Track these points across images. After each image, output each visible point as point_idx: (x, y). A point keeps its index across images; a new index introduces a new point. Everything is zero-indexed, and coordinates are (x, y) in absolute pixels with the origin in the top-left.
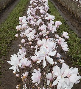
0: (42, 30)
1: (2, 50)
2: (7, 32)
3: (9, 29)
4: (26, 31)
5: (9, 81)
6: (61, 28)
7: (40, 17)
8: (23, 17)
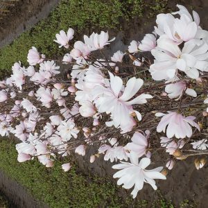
0: (50, 100)
1: (101, 196)
2: (54, 183)
3: (48, 179)
4: (55, 141)
5: (181, 180)
6: (46, 42)
7: (17, 102)
8: (19, 152)
